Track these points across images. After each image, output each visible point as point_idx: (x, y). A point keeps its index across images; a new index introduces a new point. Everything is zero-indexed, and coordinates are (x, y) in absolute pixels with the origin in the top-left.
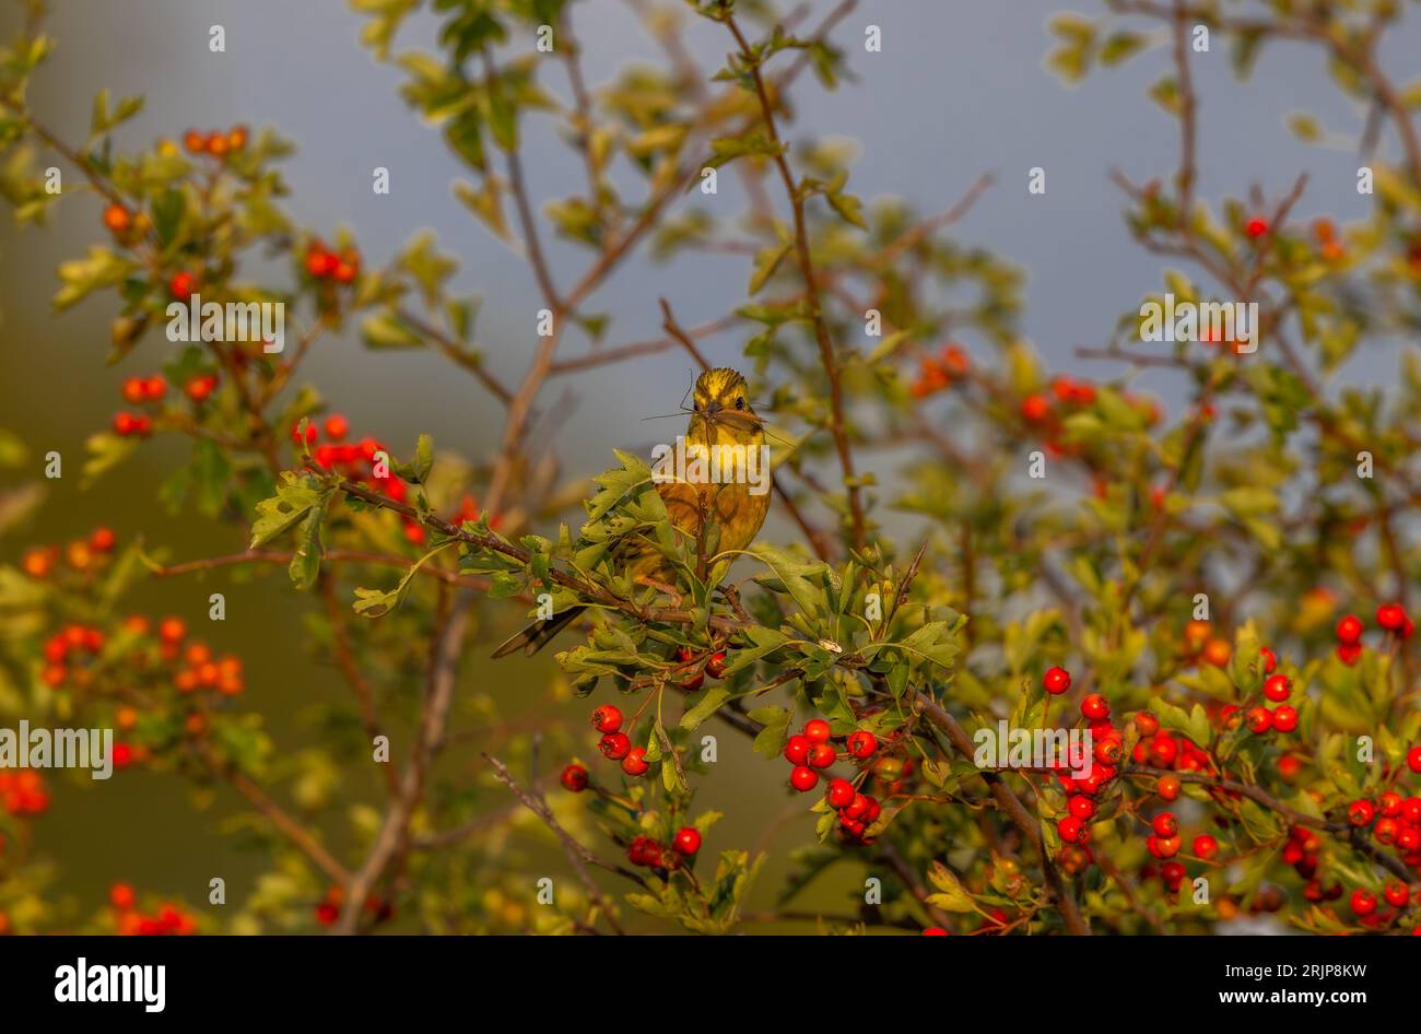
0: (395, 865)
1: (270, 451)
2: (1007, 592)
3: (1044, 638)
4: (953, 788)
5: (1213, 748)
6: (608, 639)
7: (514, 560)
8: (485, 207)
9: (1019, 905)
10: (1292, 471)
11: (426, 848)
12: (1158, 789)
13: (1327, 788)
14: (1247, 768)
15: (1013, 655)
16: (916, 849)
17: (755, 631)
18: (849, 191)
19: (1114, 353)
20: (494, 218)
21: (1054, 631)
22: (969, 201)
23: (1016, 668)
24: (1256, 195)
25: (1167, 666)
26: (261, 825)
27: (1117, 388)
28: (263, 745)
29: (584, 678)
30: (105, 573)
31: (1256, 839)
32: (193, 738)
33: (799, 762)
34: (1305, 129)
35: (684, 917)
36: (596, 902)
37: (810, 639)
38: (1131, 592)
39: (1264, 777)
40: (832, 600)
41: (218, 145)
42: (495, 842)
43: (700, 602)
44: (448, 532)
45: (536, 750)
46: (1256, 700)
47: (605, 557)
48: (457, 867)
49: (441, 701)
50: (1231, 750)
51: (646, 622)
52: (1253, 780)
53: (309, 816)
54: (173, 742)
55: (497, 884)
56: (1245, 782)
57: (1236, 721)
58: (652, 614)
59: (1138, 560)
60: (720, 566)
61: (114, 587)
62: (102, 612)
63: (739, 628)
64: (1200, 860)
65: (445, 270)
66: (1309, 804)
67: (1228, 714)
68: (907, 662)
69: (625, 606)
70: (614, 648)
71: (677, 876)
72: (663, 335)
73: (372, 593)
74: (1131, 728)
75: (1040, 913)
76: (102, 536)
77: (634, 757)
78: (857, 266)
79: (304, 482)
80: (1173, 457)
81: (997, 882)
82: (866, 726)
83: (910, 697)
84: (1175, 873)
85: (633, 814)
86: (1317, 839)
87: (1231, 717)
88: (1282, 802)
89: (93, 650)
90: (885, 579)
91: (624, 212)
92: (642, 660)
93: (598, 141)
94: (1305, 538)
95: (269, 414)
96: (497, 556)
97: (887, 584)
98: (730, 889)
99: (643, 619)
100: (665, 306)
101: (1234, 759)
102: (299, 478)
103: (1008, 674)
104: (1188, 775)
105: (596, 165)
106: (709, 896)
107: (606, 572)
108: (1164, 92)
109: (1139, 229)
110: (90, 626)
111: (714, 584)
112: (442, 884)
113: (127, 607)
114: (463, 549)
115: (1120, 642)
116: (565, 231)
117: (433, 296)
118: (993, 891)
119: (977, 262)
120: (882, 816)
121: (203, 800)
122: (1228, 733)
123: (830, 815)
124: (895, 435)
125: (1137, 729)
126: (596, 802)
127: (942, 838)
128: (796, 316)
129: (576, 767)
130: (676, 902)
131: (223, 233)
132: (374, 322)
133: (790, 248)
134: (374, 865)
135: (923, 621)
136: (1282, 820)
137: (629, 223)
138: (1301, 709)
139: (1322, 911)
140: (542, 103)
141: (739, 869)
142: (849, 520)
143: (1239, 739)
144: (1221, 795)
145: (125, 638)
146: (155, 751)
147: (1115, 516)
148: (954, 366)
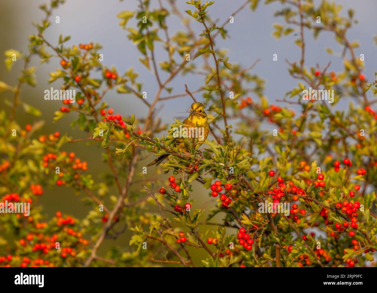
0: (120, 210)
1: (96, 116)
2: (260, 153)
3: (268, 164)
4: (248, 197)
5: (306, 190)
6: (172, 161)
7: (151, 143)
8: (145, 62)
9: (262, 223)
10: (323, 128)
11: (127, 206)
12: (293, 199)
13: (330, 199)
14: (313, 195)
15: (261, 168)
16: (238, 210)
17: (205, 160)
18: (228, 62)
19: (285, 101)
20: (148, 65)
21: (271, 162)
22: (254, 65)
23: (262, 170)
24: (318, 66)
25: (295, 171)
26: (90, 200)
27: (286, 108)
28: (92, 182)
29: (166, 170)
30: (57, 142)
31: (315, 211)
32: (76, 180)
33: (214, 190)
34: (329, 51)
35: (186, 223)
36: (165, 220)
37: (217, 162)
38: (288, 154)
39: (317, 197)
40: (222, 154)
41: (87, 47)
42: (143, 205)
43: (193, 154)
44: (137, 136)
45: (153, 185)
46: (316, 179)
47: (172, 143)
48: (134, 210)
49: (132, 174)
50: (310, 191)
51: (181, 158)
52: (314, 197)
53: (101, 198)
54: (71, 180)
55: (143, 214)
56: (313, 198)
57: (311, 184)
58: (182, 156)
59: (290, 147)
60: (198, 145)
61: (59, 145)
62: (56, 151)
63: (201, 159)
64: (302, 215)
65: (135, 76)
66: (326, 203)
67: (309, 182)
68: (238, 168)
69: (176, 154)
70: (173, 163)
71: (185, 214)
72: (185, 93)
73: (120, 149)
74: (288, 185)
75: (266, 225)
76: (57, 134)
77: (177, 188)
78: (228, 78)
79: (105, 124)
80: (299, 124)
81: (257, 218)
82: (229, 182)
83: (239, 176)
84: (296, 218)
85: (175, 200)
86: (328, 211)
87: (310, 183)
88: (321, 203)
89: (54, 159)
90: (234, 150)
91: (177, 65)
92: (180, 166)
93: (171, 49)
94: (326, 143)
95: (96, 108)
96: (148, 142)
97: (235, 151)
98: (197, 217)
99: (180, 157)
100: (186, 86)
101: (310, 193)
102: (104, 123)
103: (260, 171)
104: (300, 196)
105: (171, 54)
106: (192, 219)
107: (172, 146)
108: (298, 42)
109: (291, 73)
110: (53, 153)
111: (196, 150)
112: (130, 214)
113: (62, 150)
114: (140, 140)
115: (285, 165)
116: (163, 68)
117: (133, 82)
118: (256, 220)
119: (255, 78)
120: (232, 203)
121: (78, 194)
122: (309, 187)
123: (220, 202)
124: (235, 116)
125: (289, 185)
126: (167, 197)
127: (243, 207)
128: (216, 89)
129: (163, 189)
130: (184, 220)
131: (87, 67)
132: (119, 87)
133: (215, 74)
134: (115, 210)
135: (242, 159)
136: (320, 207)
137: (178, 68)
138: (325, 182)
139: (329, 227)
140: (159, 40)
141: (199, 213)
142: (226, 136)
143: (312, 188)
144: (307, 201)
145: (61, 157)
146: (67, 182)
147: (284, 137)
148: (249, 102)
